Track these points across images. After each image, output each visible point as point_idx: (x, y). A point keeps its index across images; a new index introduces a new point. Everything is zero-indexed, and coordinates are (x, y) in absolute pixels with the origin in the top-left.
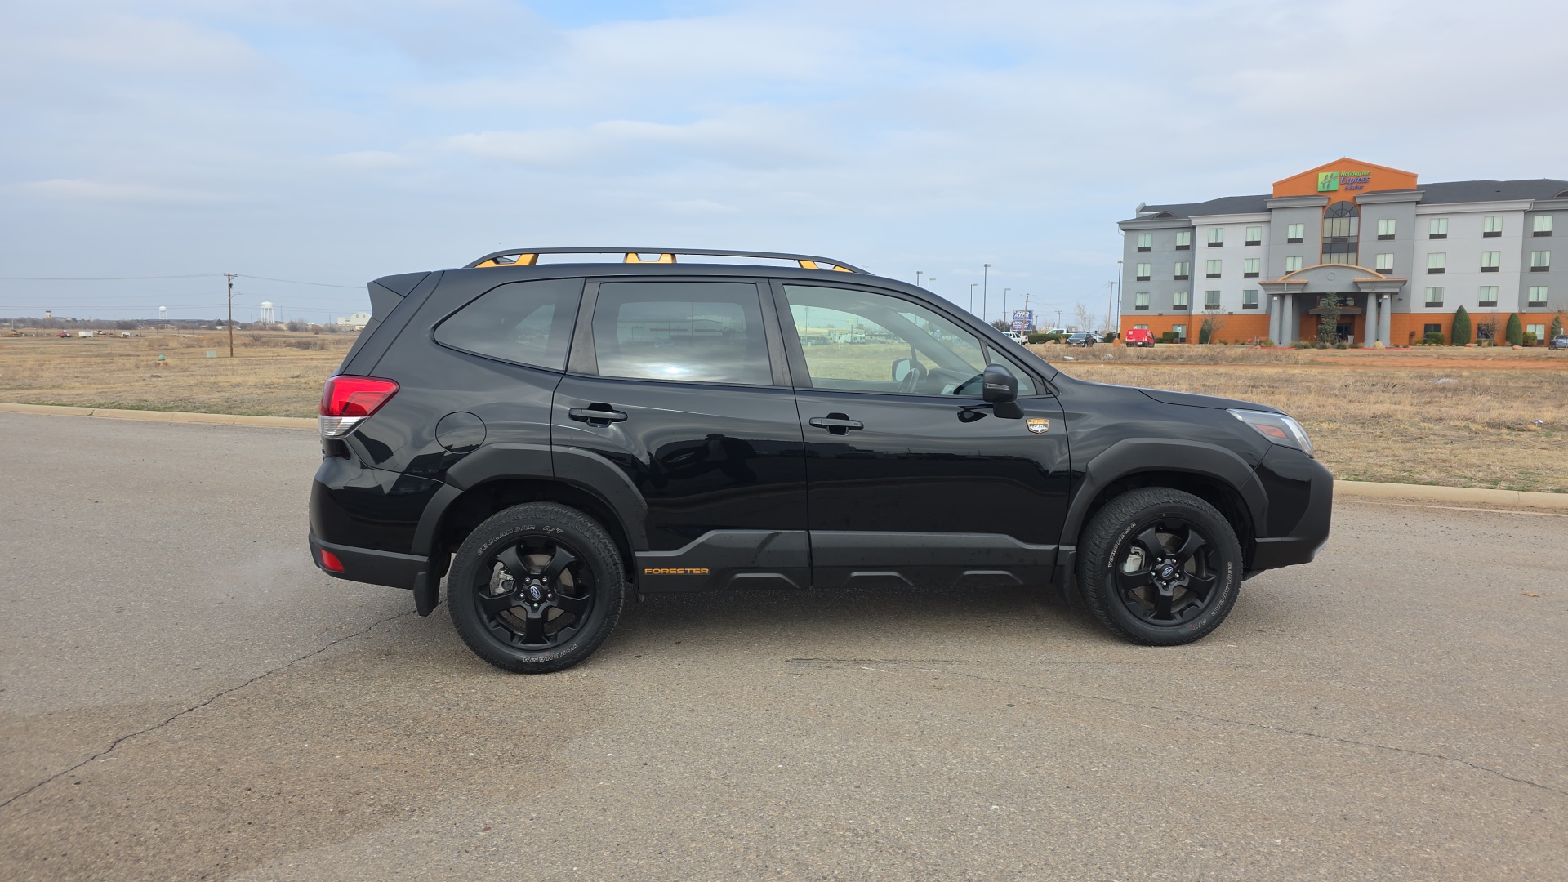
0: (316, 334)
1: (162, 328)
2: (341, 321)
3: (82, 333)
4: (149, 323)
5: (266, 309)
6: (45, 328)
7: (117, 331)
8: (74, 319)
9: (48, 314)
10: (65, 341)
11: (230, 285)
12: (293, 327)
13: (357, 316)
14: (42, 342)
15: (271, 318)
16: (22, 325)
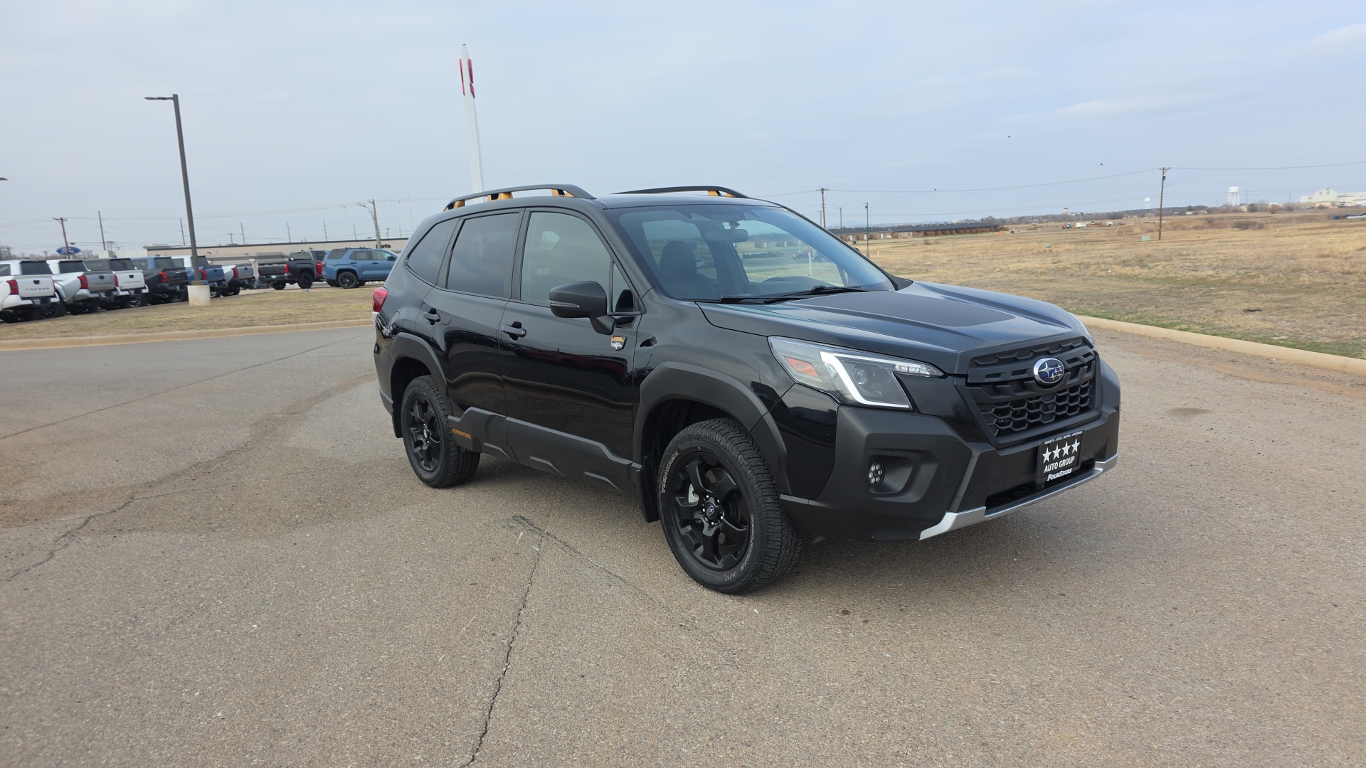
0: (1273, 213)
1: (1143, 216)
2: (1304, 200)
3: (1079, 225)
4: (1131, 213)
5: (1233, 193)
6: (1059, 222)
7: (1103, 221)
8: (1082, 214)
9: (1066, 210)
10: (1066, 231)
11: (1164, 178)
12: (1253, 208)
13: (1321, 193)
14: (1049, 233)
15: (1234, 202)
16: (1045, 220)
